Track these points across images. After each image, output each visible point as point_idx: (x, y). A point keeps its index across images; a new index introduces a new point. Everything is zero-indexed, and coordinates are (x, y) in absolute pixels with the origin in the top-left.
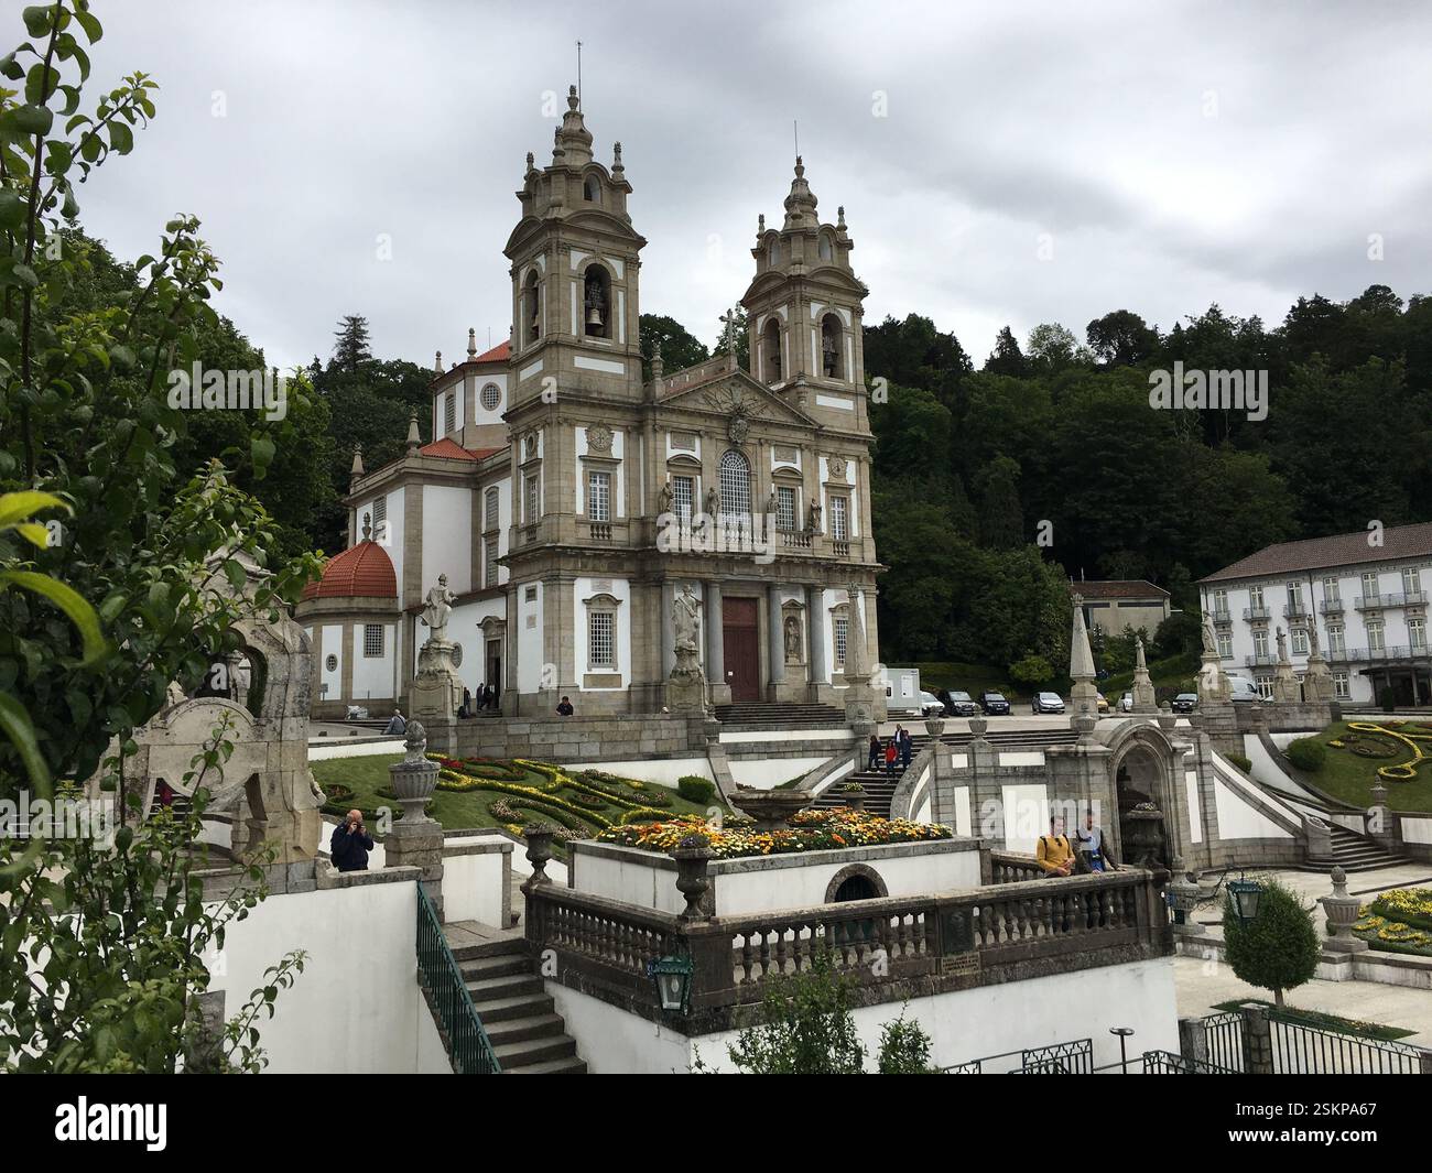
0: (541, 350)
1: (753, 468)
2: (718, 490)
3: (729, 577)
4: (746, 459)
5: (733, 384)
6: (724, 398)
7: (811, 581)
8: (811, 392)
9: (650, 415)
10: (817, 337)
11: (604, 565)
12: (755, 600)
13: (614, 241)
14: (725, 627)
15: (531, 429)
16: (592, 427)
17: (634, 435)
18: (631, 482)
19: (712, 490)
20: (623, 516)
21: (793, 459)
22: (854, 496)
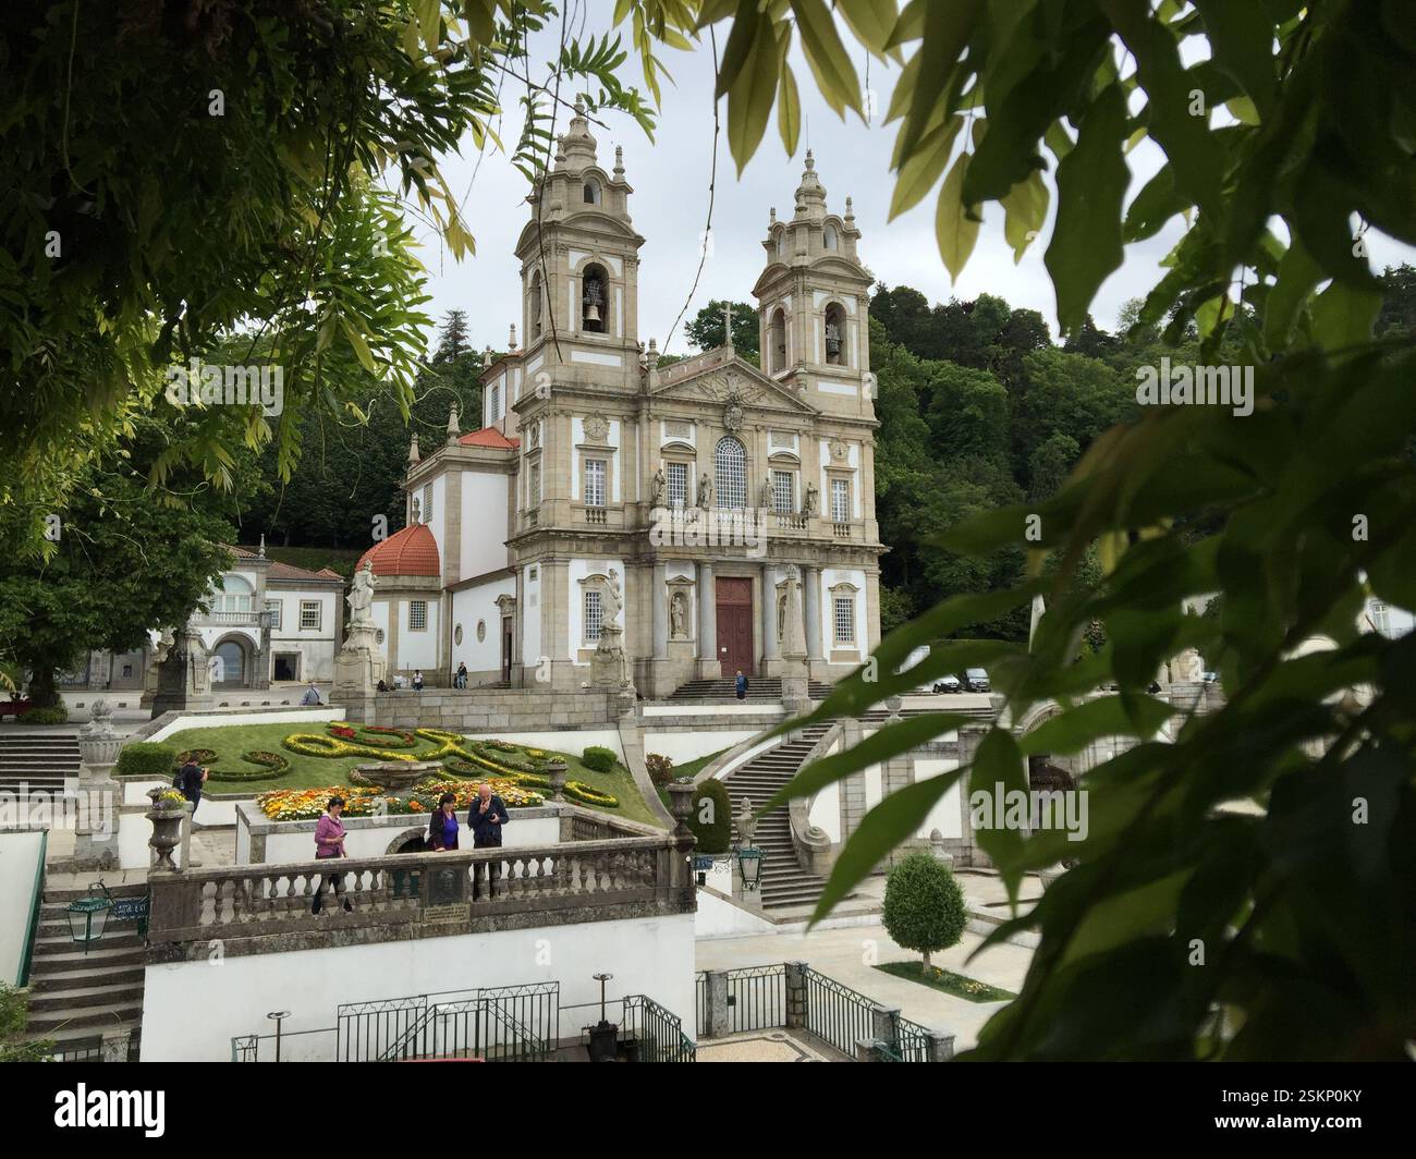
0: (541, 346)
1: (749, 454)
2: (712, 476)
3: (720, 558)
4: (743, 446)
5: (729, 374)
6: (720, 387)
7: (805, 562)
8: (811, 380)
9: (645, 405)
10: (820, 326)
11: (598, 547)
12: (750, 579)
13: (612, 241)
14: (718, 606)
15: (534, 420)
16: (588, 416)
17: (630, 424)
18: (627, 468)
19: (705, 475)
20: (618, 500)
21: (791, 445)
22: (856, 479)
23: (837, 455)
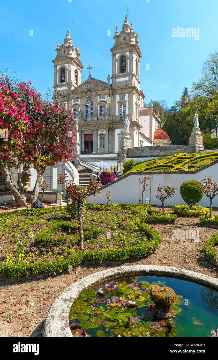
1: (94, 103)
10: (118, 63)
12: (93, 134)
14: (85, 141)
19: (80, 110)
21: (105, 98)
22: (127, 103)
23: (122, 98)
